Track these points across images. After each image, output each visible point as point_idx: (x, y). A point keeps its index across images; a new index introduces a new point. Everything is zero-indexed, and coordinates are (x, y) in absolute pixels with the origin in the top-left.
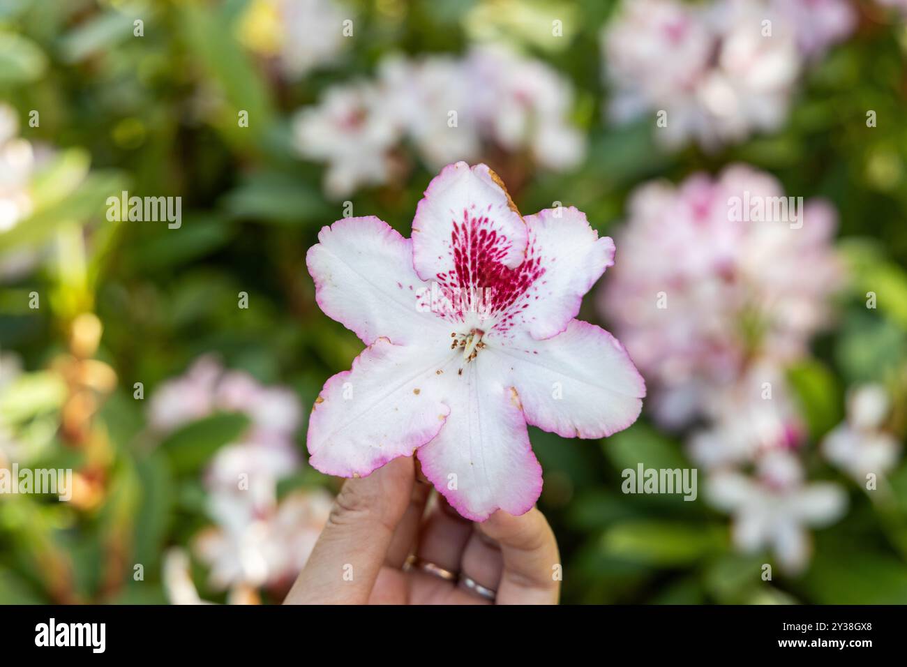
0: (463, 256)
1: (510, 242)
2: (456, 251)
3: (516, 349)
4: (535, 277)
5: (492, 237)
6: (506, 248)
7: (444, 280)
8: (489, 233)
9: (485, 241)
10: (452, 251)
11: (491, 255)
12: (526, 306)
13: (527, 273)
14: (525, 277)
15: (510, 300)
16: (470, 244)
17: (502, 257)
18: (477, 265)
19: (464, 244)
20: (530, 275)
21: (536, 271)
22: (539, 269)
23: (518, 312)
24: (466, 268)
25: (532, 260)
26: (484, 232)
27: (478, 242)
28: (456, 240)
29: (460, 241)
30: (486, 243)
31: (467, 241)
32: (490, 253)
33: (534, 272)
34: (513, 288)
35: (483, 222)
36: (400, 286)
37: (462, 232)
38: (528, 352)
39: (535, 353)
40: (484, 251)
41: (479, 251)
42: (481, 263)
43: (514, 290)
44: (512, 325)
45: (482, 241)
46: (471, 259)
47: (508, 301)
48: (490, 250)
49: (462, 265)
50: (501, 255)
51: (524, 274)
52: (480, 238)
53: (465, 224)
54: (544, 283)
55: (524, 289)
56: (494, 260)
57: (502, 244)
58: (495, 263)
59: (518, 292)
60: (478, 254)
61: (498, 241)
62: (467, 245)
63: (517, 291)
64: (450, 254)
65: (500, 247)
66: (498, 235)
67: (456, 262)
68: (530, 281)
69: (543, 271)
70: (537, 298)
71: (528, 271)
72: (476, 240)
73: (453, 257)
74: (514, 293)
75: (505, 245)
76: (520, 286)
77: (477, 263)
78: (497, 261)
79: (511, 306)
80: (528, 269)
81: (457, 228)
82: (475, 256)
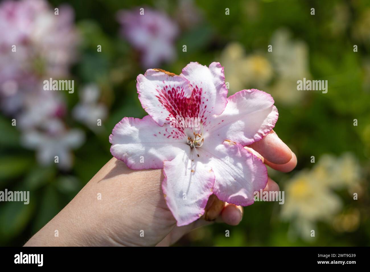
0: (169, 107)
1: (182, 88)
2: (165, 106)
3: (214, 127)
4: (200, 94)
5: (174, 91)
6: (182, 91)
7: (169, 120)
8: (171, 90)
9: (172, 94)
10: (164, 107)
11: (179, 97)
12: (206, 107)
13: (196, 95)
14: (197, 97)
15: (198, 110)
16: (168, 100)
17: (183, 95)
18: (176, 106)
19: (166, 101)
20: (198, 95)
21: (199, 91)
22: (199, 90)
23: (204, 112)
24: (173, 111)
25: (194, 89)
26: (169, 92)
27: (170, 97)
28: (162, 102)
29: (164, 101)
30: (173, 95)
31: (166, 100)
32: (178, 97)
33: (198, 92)
34: (195, 105)
35: (166, 88)
36: (155, 135)
37: (162, 98)
38: (220, 123)
39: (223, 121)
40: (175, 98)
41: (173, 100)
42: (178, 104)
43: (196, 105)
44: (206, 119)
45: (171, 96)
46: (173, 106)
47: (197, 112)
48: (177, 96)
49: (171, 110)
50: (182, 94)
51: (195, 96)
52: (169, 95)
53: (160, 94)
54: (205, 93)
55: (200, 102)
56: (181, 98)
57: (179, 90)
58: (183, 99)
59: (199, 105)
60: (173, 102)
61: (177, 91)
62: (167, 101)
63: (197, 105)
64: (164, 108)
65: (179, 92)
66: (175, 88)
67: (168, 110)
68: (200, 97)
69: (201, 89)
70: (207, 100)
71: (196, 94)
72: (168, 97)
73: (166, 109)
74: (197, 106)
75: (181, 90)
76: (197, 102)
77: (176, 105)
78: (183, 98)
79: (200, 112)
80: (195, 93)
81: (159, 97)
82: (173, 103)
